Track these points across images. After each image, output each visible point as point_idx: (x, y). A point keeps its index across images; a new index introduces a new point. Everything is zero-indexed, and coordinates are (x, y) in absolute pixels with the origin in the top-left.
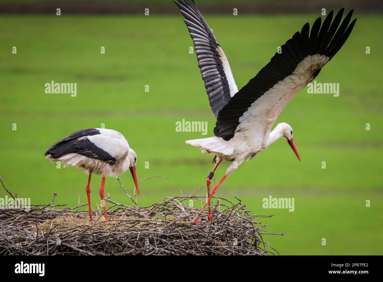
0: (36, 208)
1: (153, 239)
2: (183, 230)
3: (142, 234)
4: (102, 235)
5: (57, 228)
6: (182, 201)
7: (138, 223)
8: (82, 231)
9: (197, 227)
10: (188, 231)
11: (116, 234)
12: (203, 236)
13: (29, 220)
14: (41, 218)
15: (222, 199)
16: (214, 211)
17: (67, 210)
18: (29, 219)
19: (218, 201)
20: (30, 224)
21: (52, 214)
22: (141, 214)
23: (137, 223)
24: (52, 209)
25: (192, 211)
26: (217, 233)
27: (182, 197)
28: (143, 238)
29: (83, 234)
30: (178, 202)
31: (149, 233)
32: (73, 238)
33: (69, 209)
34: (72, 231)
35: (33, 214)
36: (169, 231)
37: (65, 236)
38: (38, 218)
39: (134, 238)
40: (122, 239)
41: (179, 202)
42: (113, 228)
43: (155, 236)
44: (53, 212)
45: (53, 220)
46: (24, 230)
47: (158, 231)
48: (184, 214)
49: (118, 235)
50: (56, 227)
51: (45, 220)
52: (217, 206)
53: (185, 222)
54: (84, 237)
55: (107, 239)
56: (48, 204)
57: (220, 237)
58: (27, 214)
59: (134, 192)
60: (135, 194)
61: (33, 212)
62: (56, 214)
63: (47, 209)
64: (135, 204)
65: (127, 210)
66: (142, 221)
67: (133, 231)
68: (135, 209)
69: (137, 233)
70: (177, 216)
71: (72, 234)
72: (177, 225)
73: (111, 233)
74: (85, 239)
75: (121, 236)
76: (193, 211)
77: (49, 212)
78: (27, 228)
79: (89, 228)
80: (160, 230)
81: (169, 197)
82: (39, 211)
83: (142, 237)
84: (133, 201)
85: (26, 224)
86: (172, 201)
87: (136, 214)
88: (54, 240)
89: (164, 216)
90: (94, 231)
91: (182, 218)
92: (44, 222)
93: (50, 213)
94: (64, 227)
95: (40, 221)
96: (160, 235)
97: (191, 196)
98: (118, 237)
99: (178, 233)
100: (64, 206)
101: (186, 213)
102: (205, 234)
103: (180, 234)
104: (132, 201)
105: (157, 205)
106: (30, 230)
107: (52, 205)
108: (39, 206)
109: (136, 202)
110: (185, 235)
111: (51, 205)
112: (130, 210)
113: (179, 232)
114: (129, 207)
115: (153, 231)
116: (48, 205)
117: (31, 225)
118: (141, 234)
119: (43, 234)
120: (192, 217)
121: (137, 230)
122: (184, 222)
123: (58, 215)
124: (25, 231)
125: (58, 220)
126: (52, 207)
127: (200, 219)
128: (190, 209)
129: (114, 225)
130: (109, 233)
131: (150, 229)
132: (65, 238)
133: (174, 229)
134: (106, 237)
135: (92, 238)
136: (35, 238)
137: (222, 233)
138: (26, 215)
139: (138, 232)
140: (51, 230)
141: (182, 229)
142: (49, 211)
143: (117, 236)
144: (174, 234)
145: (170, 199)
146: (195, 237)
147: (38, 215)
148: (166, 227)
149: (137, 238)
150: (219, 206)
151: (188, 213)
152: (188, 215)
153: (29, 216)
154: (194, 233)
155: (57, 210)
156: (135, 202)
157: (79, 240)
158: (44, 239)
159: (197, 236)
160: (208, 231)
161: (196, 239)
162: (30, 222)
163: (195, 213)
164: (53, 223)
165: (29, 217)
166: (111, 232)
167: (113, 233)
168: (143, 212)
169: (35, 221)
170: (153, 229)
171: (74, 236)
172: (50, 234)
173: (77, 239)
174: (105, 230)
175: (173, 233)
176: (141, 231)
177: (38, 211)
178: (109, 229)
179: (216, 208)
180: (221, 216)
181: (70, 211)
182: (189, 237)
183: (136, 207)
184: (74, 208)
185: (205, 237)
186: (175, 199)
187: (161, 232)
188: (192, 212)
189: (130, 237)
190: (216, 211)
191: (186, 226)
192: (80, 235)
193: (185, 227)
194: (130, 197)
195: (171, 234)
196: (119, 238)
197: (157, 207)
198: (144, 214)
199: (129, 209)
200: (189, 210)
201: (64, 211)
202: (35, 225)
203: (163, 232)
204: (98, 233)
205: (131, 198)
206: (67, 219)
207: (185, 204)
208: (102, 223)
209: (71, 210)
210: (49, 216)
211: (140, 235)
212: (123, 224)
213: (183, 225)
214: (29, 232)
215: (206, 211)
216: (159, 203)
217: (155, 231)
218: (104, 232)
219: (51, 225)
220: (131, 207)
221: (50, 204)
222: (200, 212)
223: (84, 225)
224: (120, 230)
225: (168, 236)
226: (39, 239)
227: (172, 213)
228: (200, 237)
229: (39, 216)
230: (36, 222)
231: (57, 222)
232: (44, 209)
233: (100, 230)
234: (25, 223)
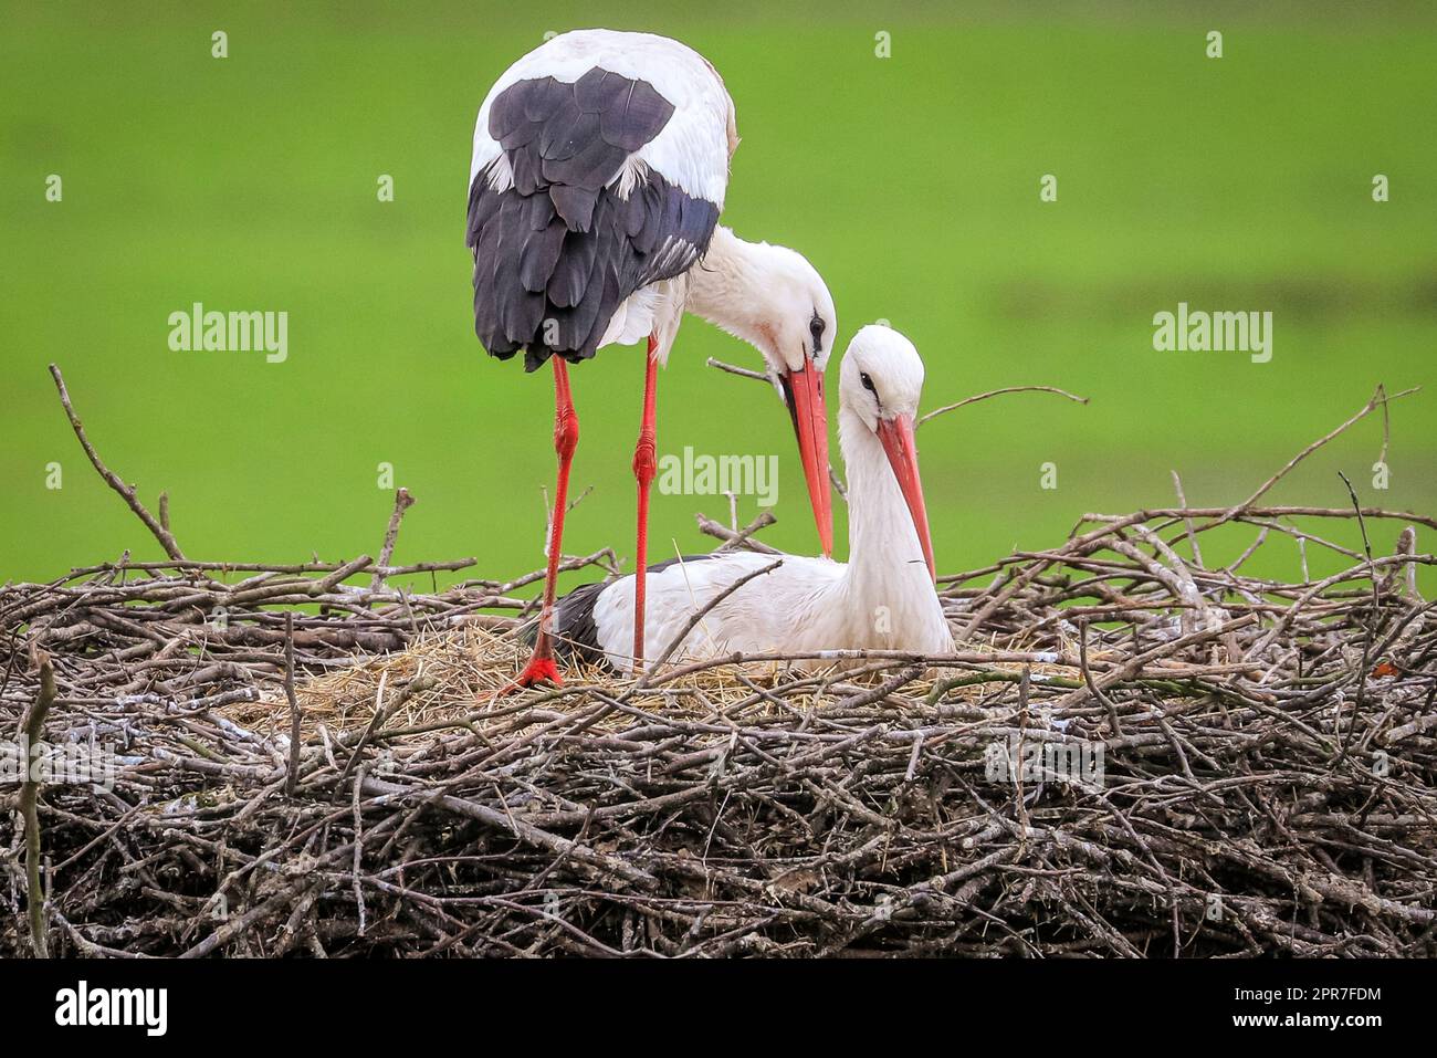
0: (283, 582)
2: (1188, 719)
3: (936, 744)
4: (688, 749)
5: (412, 708)
6: (1185, 536)
7: (915, 676)
8: (568, 724)
9: (1273, 698)
10: (1220, 725)
11: (776, 742)
12: (1312, 753)
13: (240, 660)
14: (315, 646)
15: (1428, 521)
16: (1382, 602)
17: (474, 596)
18: (240, 651)
19: (1406, 535)
20: (244, 682)
21: (383, 619)
23: (906, 672)
24: (384, 587)
25: (1246, 600)
26: (1395, 734)
27: (1183, 516)
28: (944, 768)
29: (573, 742)
30: (1155, 546)
31: (981, 738)
32: (514, 766)
33: (487, 586)
34: (504, 723)
35: (265, 623)
36: (1105, 726)
37: (463, 756)
38: (299, 645)
39: (890, 767)
40: (813, 770)
41: (1162, 544)
42: (757, 706)
44: (386, 607)
45: (392, 659)
46: (212, 721)
47: (1033, 721)
48: (1192, 621)
49: (792, 750)
50: (406, 698)
51: (340, 655)
52: (1396, 566)
53: (1201, 667)
54: (581, 760)
55: (721, 772)
56: (361, 559)
57: (1416, 759)
58: (228, 621)
61: (267, 611)
62: (407, 620)
63: (352, 591)
67: (884, 726)
69: (906, 734)
70: (1154, 633)
71: (505, 741)
72: (1153, 686)
73: (747, 739)
74: (586, 774)
75: (808, 753)
76: (1251, 598)
77: (364, 611)
78: (232, 710)
79: (613, 708)
80: (1046, 719)
81: (1100, 516)
82: (302, 602)
83: (937, 762)
85: (225, 680)
86: (1123, 537)
88: (396, 780)
89: (1073, 629)
90: (644, 724)
91: (1183, 646)
92: (332, 668)
93: (374, 612)
95: (307, 665)
97: (1236, 509)
98: (789, 765)
99: (1160, 738)
100: (454, 568)
101: (1208, 614)
102: (1324, 738)
103: (1169, 740)
105: (1026, 563)
106: (246, 720)
107: (386, 562)
108: (300, 570)
110: (1202, 747)
111: (376, 566)
113: (1163, 731)
115: (1002, 724)
116: (360, 568)
117: (255, 686)
118: (933, 740)
119: (328, 745)
120: (1242, 634)
121: (904, 718)
122: (1192, 668)
123: (420, 625)
124: (217, 725)
125: (424, 657)
126: (382, 576)
127: (1294, 651)
128: (1230, 591)
129: (768, 683)
130: (735, 735)
131: (990, 713)
132: (463, 767)
133: (1134, 710)
135: (630, 768)
136: (282, 769)
137: (1429, 732)
138: (221, 627)
139: (910, 728)
140: (378, 722)
141: (1182, 713)
142: (364, 603)
143: (785, 754)
144: (1134, 739)
145: (1107, 528)
146: (1261, 758)
147: (300, 628)
148: (1085, 701)
149: (906, 765)
150: (1411, 570)
151: (1218, 611)
152: (1221, 624)
153: (239, 631)
154: (1256, 737)
155: (412, 598)
157: (552, 779)
158: (332, 772)
159: (1278, 753)
160: (1343, 721)
161: (1268, 770)
162: (245, 669)
163: (1260, 611)
164: (392, 674)
165: (240, 641)
166: (745, 730)
167: (762, 734)
169: (278, 664)
170: (1007, 713)
171: (516, 757)
172: (373, 741)
173: (535, 775)
174: (713, 716)
175: (1126, 732)
176: (933, 722)
177: (295, 603)
178: (737, 711)
179: (1389, 579)
180: (1423, 632)
181: (495, 605)
182: (1228, 757)
184: (518, 582)
185: (1322, 760)
186: (1142, 528)
187: (1054, 729)
188: (1244, 605)
189: (862, 759)
190: (1393, 599)
191: (1208, 689)
192: (557, 747)
193: (1204, 701)
195: (1118, 743)
196: (798, 766)
197: (1028, 573)
200: (1222, 597)
202: (282, 690)
203: (1069, 731)
204: (665, 735)
207: (1199, 560)
208: (694, 675)
209: (501, 593)
210: (362, 635)
211: (922, 748)
212: (819, 683)
213: (1191, 687)
214: (245, 733)
215: (1327, 597)
216: (1039, 554)
217: (1015, 722)
218: (705, 732)
219: (381, 688)
221: (370, 561)
222: (1296, 604)
224: (801, 720)
226: (303, 775)
227: (1119, 610)
228: (1295, 759)
229: (302, 636)
230: (285, 671)
231: (414, 670)
232: (331, 588)
233: (677, 716)
234: (218, 677)
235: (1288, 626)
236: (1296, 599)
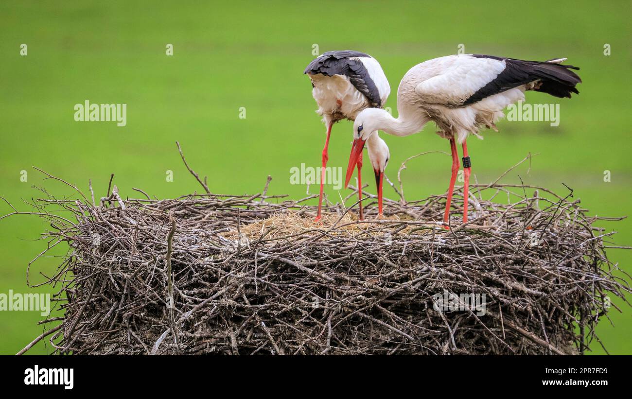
0: (237, 200)
1: (428, 253)
2: (477, 240)
4: (344, 246)
5: (271, 234)
6: (477, 192)
7: (405, 228)
8: (312, 239)
9: (500, 235)
10: (486, 242)
11: (368, 244)
12: (510, 250)
13: (225, 220)
14: (245, 217)
15: (542, 189)
16: (529, 210)
17: (288, 204)
18: (225, 218)
19: (536, 192)
20: (226, 226)
21: (264, 210)
22: (410, 212)
23: (402, 227)
24: (264, 201)
25: (493, 209)
26: (532, 245)
27: (476, 186)
28: (412, 252)
29: (313, 244)
31: (422, 244)
32: (298, 250)
33: (292, 202)
34: (296, 238)
35: (232, 211)
36: (455, 242)
37: (284, 247)
38: (241, 217)
39: (398, 252)
40: (377, 252)
41: (471, 194)
42: (363, 235)
43: (431, 249)
44: (264, 207)
45: (265, 221)
46: (217, 236)
47: (436, 240)
48: (479, 214)
49: (372, 247)
50: (269, 231)
51: (252, 220)
52: (533, 200)
53: (481, 227)
54: (316, 248)
55: (353, 252)
56: (258, 194)
57: (537, 252)
58: (222, 210)
59: (399, 175)
60: (399, 180)
61: (233, 208)
62: (270, 211)
63: (255, 202)
64: (399, 196)
65: (387, 206)
66: (411, 224)
67: (397, 241)
68: (398, 205)
69: (402, 243)
71: (295, 243)
72: (468, 231)
73: (360, 243)
74: (317, 252)
75: (376, 248)
76: (494, 208)
77: (258, 208)
78: (223, 234)
79: (324, 235)
80: (439, 239)
82: (242, 205)
83: (410, 250)
84: (397, 191)
85: (221, 226)
86: (461, 192)
87: (401, 212)
88: (266, 253)
90: (333, 239)
91: (476, 221)
92: (250, 223)
93: (261, 208)
94: (283, 233)
95: (243, 222)
96: (440, 247)
97: (491, 185)
98: (371, 251)
99: (470, 245)
100: (283, 197)
101: (483, 212)
102: (513, 246)
103: (472, 245)
104: (395, 191)
105: (435, 198)
106: (227, 236)
107: (265, 195)
108: (242, 197)
109: (402, 192)
110: (481, 248)
111: (262, 196)
112: (390, 206)
113: (471, 243)
114: (390, 200)
115: (428, 241)
116: (258, 196)
117: (229, 227)
118: (409, 245)
119: (248, 243)
120: (492, 218)
121: (402, 239)
122: (478, 227)
123: (274, 212)
124: (219, 237)
125: (274, 220)
126: (264, 199)
127: (506, 223)
128: (489, 206)
129: (366, 229)
130: (357, 242)
131: (425, 238)
132: (284, 250)
133: (463, 237)
134: (351, 249)
135: (329, 251)
136: (236, 249)
137: (542, 245)
138: (220, 212)
139: (403, 241)
140: (262, 237)
141: (476, 238)
142: (258, 206)
143: (370, 248)
144: (463, 245)
146: (497, 251)
147: (241, 212)
148: (450, 235)
149: (402, 251)
150: (537, 202)
151: (486, 212)
152: (486, 215)
153: (225, 213)
154: (495, 245)
155: (271, 205)
156: (399, 193)
157: (308, 253)
158: (249, 250)
159: (501, 249)
160: (519, 241)
161: (498, 254)
162: (227, 223)
163: (497, 212)
164: (265, 225)
165: (225, 215)
166: (359, 241)
167: (364, 242)
168: (413, 208)
169: (235, 222)
170: (429, 238)
171: (298, 247)
172: (260, 242)
173: (303, 252)
174: (351, 237)
175: (460, 243)
176: (410, 240)
177: (240, 205)
178: (357, 236)
179: (531, 204)
180: (540, 218)
181: (293, 207)
182: (487, 250)
183: (402, 200)
184: (300, 201)
185: (512, 252)
187: (441, 242)
188: (492, 210)
189: (390, 249)
190: (532, 209)
191: (483, 232)
192: (309, 245)
193: (482, 235)
194: (392, 184)
195: (458, 246)
196: (373, 251)
197: (435, 201)
198: (414, 213)
199: (391, 204)
200: (487, 208)
201: (283, 206)
202: (236, 229)
203: (445, 243)
204: (338, 242)
205: (393, 186)
206: (288, 219)
207: (481, 197)
208: (346, 227)
209: (295, 204)
210: (258, 214)
211: (406, 247)
212: (379, 229)
213: (478, 232)
214: (226, 240)
215: (515, 208)
216: (438, 196)
217: (431, 240)
218: (349, 241)
219: (263, 229)
220: (393, 201)
221: (260, 195)
222: (506, 210)
223: (316, 229)
224: (374, 239)
225: (453, 250)
226: (241, 251)
227: (459, 211)
228: (506, 251)
229: (244, 214)
230: (237, 224)
231: (272, 224)
232: (250, 202)
233: (341, 237)
234: (219, 225)
235: (504, 216)
236: (506, 209)
